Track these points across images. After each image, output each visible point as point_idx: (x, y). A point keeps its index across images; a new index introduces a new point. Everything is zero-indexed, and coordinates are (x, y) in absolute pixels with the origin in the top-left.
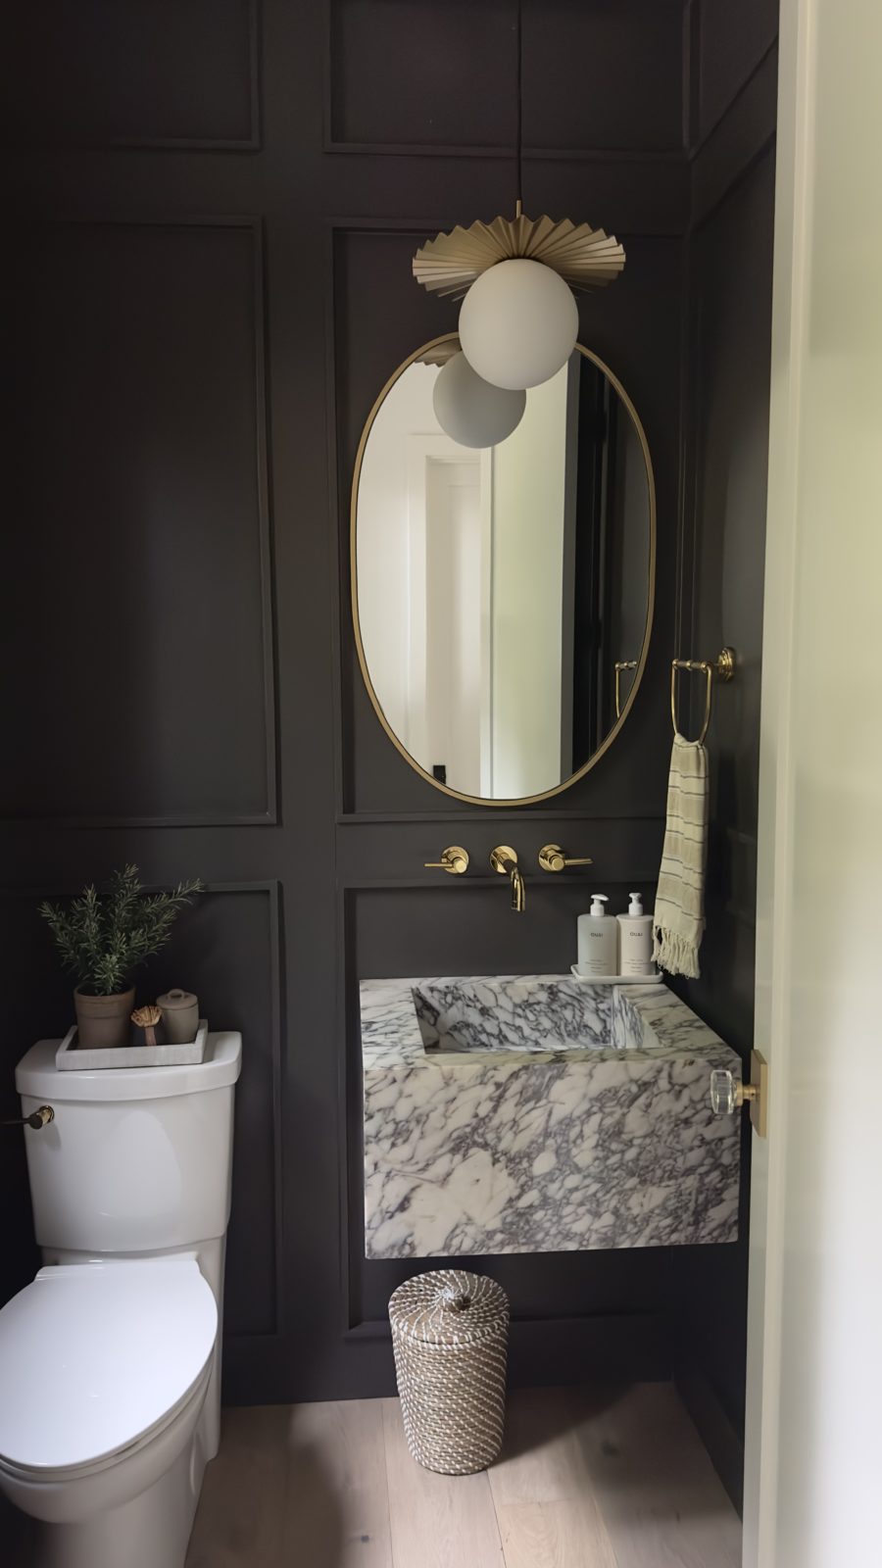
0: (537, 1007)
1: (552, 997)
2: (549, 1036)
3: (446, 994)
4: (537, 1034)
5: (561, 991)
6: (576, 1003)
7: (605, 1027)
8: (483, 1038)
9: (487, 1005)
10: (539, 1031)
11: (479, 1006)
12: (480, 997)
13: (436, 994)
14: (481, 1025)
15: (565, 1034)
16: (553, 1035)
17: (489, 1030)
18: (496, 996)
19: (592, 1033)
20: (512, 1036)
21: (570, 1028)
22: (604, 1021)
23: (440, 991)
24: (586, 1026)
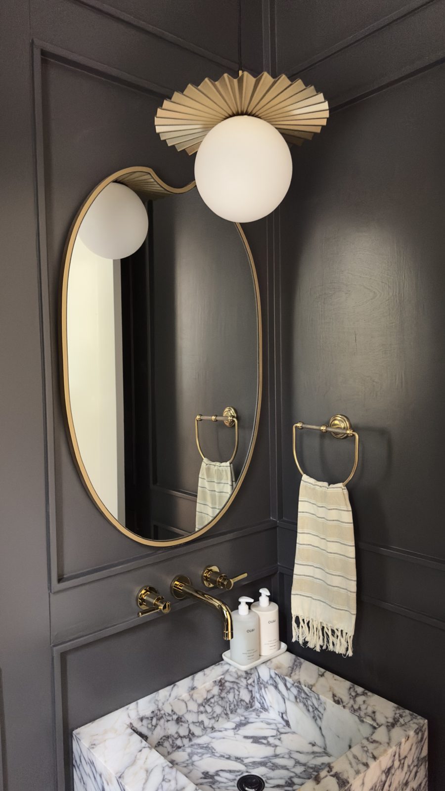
0: (212, 700)
1: (221, 688)
2: (220, 719)
3: (152, 718)
4: (213, 721)
5: (226, 681)
6: (235, 686)
7: (252, 696)
8: (179, 742)
9: (180, 714)
10: (214, 718)
11: (175, 717)
12: (175, 710)
13: (145, 722)
14: (177, 733)
15: (229, 712)
16: (223, 717)
17: (182, 734)
18: (186, 704)
19: (245, 704)
20: (197, 731)
21: (232, 706)
22: (251, 691)
23: (147, 718)
24: (242, 700)
